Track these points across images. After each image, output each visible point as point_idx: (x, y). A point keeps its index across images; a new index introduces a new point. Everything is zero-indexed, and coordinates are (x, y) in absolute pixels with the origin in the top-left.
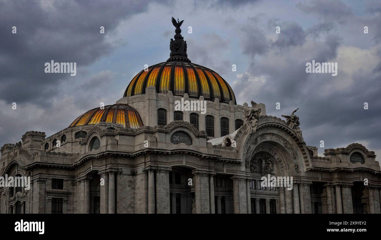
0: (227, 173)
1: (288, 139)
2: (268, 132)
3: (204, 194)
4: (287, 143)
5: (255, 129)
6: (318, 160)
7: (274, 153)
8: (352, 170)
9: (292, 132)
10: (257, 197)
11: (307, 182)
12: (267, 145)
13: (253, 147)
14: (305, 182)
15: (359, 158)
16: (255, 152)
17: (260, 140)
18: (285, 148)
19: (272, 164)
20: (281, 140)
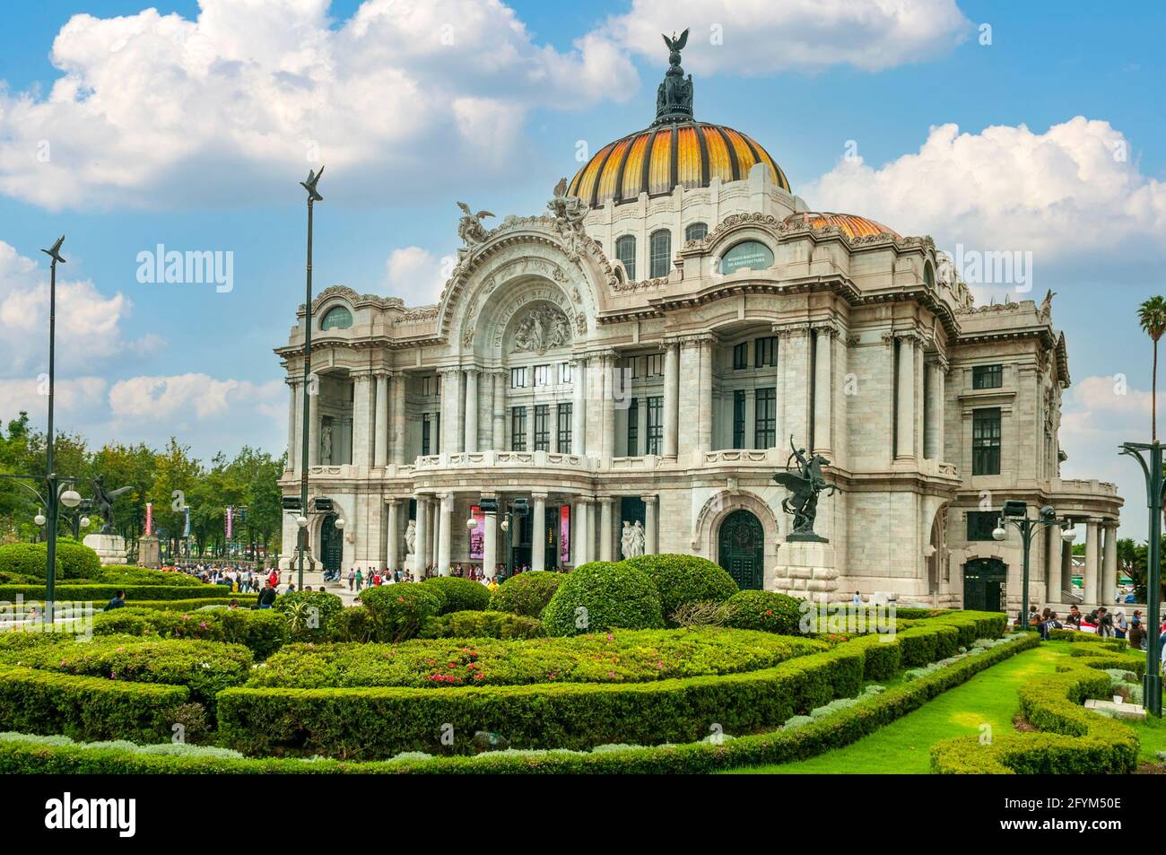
0: (423, 366)
1: (559, 260)
2: (512, 258)
3: (361, 413)
4: (558, 269)
6: (640, 290)
7: (559, 299)
8: (695, 297)
10: (529, 403)
11: (599, 353)
12: (538, 285)
13: (483, 299)
14: (594, 354)
15: (758, 255)
16: (517, 307)
17: (499, 280)
18: (556, 282)
19: (564, 324)
20: (548, 265)
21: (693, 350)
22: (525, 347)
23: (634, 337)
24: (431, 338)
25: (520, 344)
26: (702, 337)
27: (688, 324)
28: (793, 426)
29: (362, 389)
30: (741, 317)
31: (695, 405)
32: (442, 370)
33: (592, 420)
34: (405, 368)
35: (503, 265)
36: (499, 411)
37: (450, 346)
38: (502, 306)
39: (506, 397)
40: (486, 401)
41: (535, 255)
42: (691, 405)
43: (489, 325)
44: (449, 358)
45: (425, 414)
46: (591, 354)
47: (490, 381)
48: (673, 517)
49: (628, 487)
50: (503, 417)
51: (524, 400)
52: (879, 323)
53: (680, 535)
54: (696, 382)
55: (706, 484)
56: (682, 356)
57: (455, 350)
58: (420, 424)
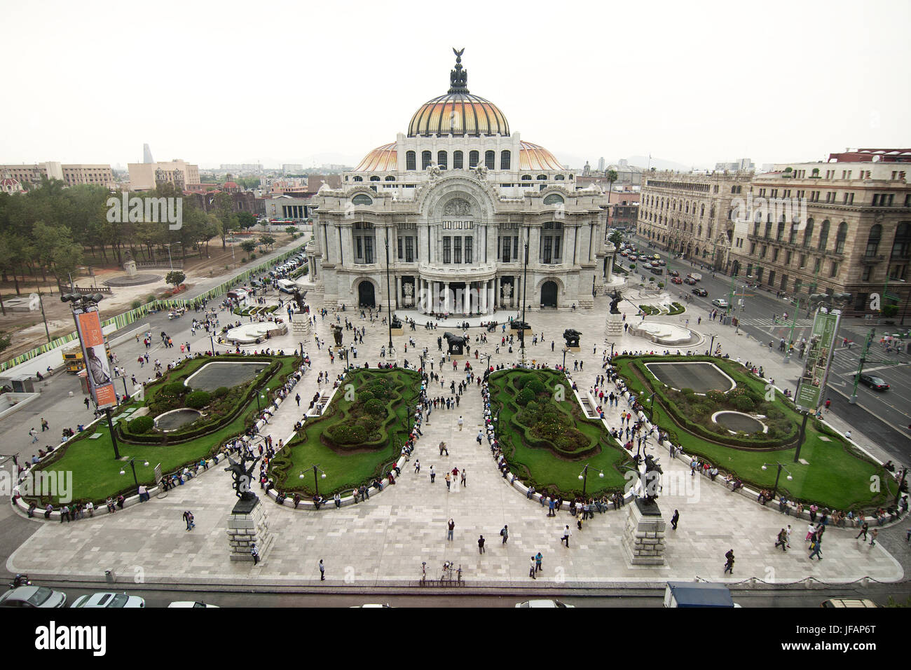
5: (433, 185)
10: (452, 235)
11: (492, 224)
13: (438, 198)
16: (448, 200)
17: (445, 191)
18: (474, 196)
19: (468, 207)
20: (467, 188)
21: (534, 229)
22: (450, 214)
23: (508, 220)
24: (414, 212)
25: (448, 213)
26: (538, 225)
27: (534, 221)
28: (569, 255)
29: (381, 233)
30: (553, 220)
32: (417, 225)
34: (401, 222)
35: (448, 186)
36: (440, 239)
37: (423, 216)
39: (442, 233)
40: (436, 236)
44: (423, 220)
46: (490, 225)
49: (508, 273)
51: (449, 234)
52: (586, 221)
53: (529, 289)
54: (535, 239)
55: (541, 274)
56: (530, 231)
57: (425, 217)
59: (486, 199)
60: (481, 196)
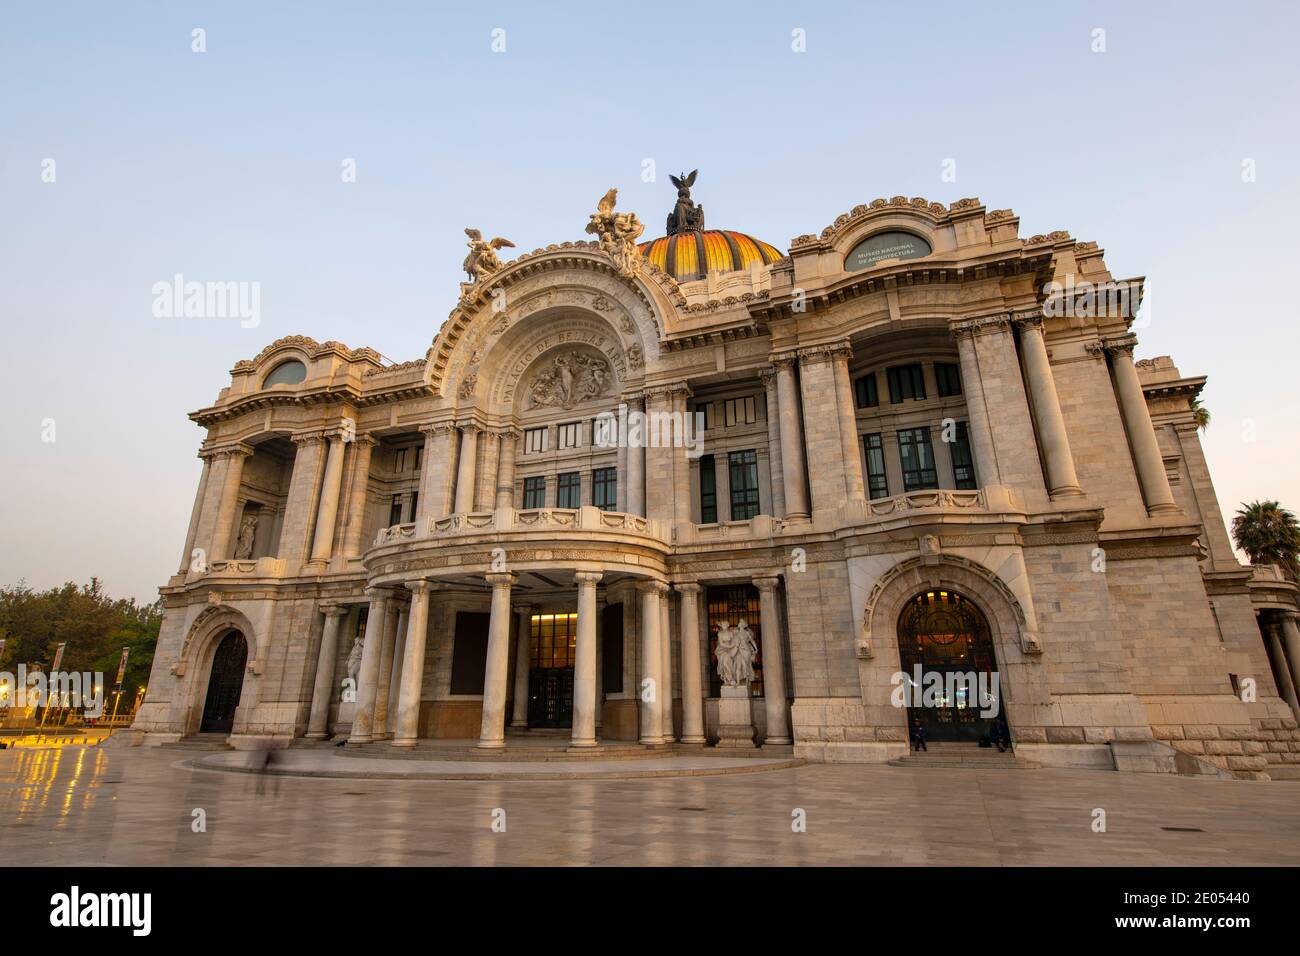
0: (401, 426)
1: (603, 284)
2: (535, 289)
3: (301, 487)
4: (601, 295)
6: (721, 309)
7: (597, 340)
8: (822, 293)
9: (599, 260)
10: (549, 472)
11: (663, 389)
12: (568, 324)
13: (492, 340)
14: (657, 390)
15: (903, 247)
16: (536, 354)
17: (517, 317)
18: (598, 312)
19: (602, 370)
20: (585, 295)
21: (821, 366)
22: (546, 402)
23: (718, 363)
24: (414, 386)
25: (539, 399)
26: (834, 347)
27: (811, 332)
28: (1012, 453)
29: (307, 458)
30: (895, 315)
31: (833, 438)
32: (427, 427)
33: (655, 477)
34: (373, 429)
35: (522, 298)
36: (506, 481)
37: (440, 397)
38: (517, 352)
39: (518, 465)
40: (489, 470)
41: (568, 283)
42: (825, 439)
43: (498, 375)
45: (395, 495)
46: (652, 390)
47: (495, 443)
48: (815, 609)
49: (727, 565)
50: (511, 491)
51: (542, 468)
52: (1078, 333)
53: (829, 637)
54: (832, 406)
55: (876, 548)
56: (804, 374)
57: (449, 402)
58: (388, 508)
59: (638, 312)
60: (623, 308)
